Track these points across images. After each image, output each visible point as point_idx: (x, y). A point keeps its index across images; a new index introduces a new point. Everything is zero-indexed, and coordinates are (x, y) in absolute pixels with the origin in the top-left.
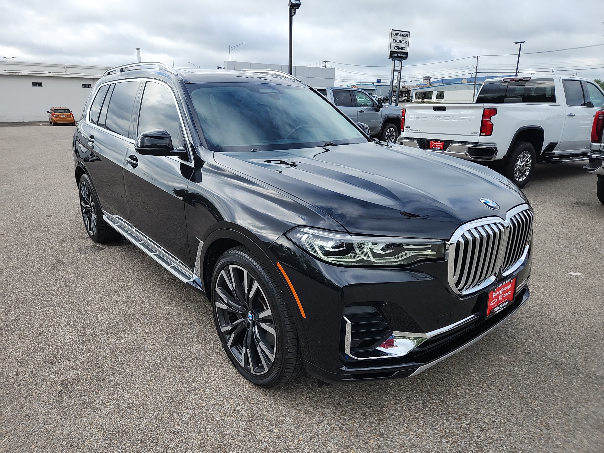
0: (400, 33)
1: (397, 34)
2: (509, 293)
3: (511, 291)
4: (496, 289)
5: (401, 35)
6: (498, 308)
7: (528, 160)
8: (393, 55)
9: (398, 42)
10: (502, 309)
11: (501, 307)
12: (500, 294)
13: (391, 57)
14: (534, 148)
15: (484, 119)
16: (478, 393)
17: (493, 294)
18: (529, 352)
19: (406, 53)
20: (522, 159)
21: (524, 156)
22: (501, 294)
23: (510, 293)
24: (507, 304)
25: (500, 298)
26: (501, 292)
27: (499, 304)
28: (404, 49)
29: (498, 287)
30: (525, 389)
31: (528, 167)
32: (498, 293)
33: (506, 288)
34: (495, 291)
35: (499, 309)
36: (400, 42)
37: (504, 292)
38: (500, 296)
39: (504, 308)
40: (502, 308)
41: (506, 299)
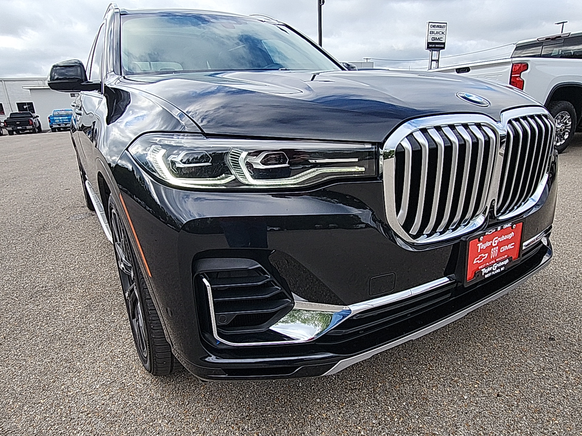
0: (437, 24)
1: (434, 26)
2: (510, 247)
3: (513, 244)
4: (482, 237)
5: (438, 26)
6: (489, 269)
7: (567, 122)
8: (430, 46)
9: (435, 33)
10: (498, 271)
11: (496, 267)
12: (491, 246)
13: (428, 48)
14: (575, 107)
15: (513, 76)
16: (461, 399)
17: (479, 245)
18: (553, 338)
19: (444, 44)
20: (560, 121)
21: (562, 117)
22: (496, 246)
23: (513, 247)
24: (507, 263)
25: (494, 252)
26: (495, 242)
27: (492, 262)
28: (441, 39)
29: (486, 234)
30: (541, 397)
31: (568, 129)
32: (488, 244)
33: (504, 238)
34: (481, 239)
35: (492, 271)
36: (437, 33)
37: (500, 244)
38: (492, 250)
39: (502, 269)
40: (497, 269)
41: (506, 256)
